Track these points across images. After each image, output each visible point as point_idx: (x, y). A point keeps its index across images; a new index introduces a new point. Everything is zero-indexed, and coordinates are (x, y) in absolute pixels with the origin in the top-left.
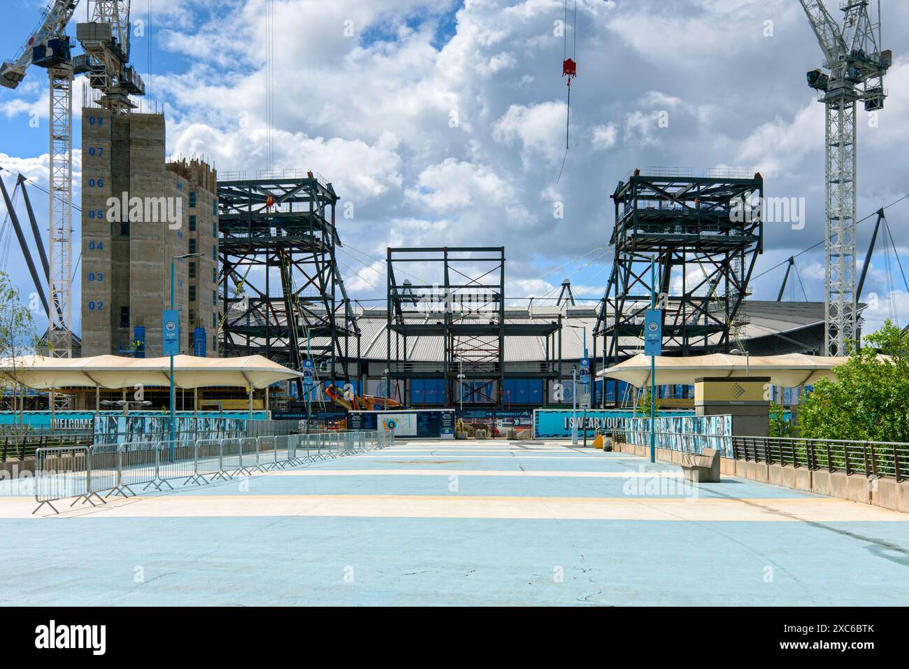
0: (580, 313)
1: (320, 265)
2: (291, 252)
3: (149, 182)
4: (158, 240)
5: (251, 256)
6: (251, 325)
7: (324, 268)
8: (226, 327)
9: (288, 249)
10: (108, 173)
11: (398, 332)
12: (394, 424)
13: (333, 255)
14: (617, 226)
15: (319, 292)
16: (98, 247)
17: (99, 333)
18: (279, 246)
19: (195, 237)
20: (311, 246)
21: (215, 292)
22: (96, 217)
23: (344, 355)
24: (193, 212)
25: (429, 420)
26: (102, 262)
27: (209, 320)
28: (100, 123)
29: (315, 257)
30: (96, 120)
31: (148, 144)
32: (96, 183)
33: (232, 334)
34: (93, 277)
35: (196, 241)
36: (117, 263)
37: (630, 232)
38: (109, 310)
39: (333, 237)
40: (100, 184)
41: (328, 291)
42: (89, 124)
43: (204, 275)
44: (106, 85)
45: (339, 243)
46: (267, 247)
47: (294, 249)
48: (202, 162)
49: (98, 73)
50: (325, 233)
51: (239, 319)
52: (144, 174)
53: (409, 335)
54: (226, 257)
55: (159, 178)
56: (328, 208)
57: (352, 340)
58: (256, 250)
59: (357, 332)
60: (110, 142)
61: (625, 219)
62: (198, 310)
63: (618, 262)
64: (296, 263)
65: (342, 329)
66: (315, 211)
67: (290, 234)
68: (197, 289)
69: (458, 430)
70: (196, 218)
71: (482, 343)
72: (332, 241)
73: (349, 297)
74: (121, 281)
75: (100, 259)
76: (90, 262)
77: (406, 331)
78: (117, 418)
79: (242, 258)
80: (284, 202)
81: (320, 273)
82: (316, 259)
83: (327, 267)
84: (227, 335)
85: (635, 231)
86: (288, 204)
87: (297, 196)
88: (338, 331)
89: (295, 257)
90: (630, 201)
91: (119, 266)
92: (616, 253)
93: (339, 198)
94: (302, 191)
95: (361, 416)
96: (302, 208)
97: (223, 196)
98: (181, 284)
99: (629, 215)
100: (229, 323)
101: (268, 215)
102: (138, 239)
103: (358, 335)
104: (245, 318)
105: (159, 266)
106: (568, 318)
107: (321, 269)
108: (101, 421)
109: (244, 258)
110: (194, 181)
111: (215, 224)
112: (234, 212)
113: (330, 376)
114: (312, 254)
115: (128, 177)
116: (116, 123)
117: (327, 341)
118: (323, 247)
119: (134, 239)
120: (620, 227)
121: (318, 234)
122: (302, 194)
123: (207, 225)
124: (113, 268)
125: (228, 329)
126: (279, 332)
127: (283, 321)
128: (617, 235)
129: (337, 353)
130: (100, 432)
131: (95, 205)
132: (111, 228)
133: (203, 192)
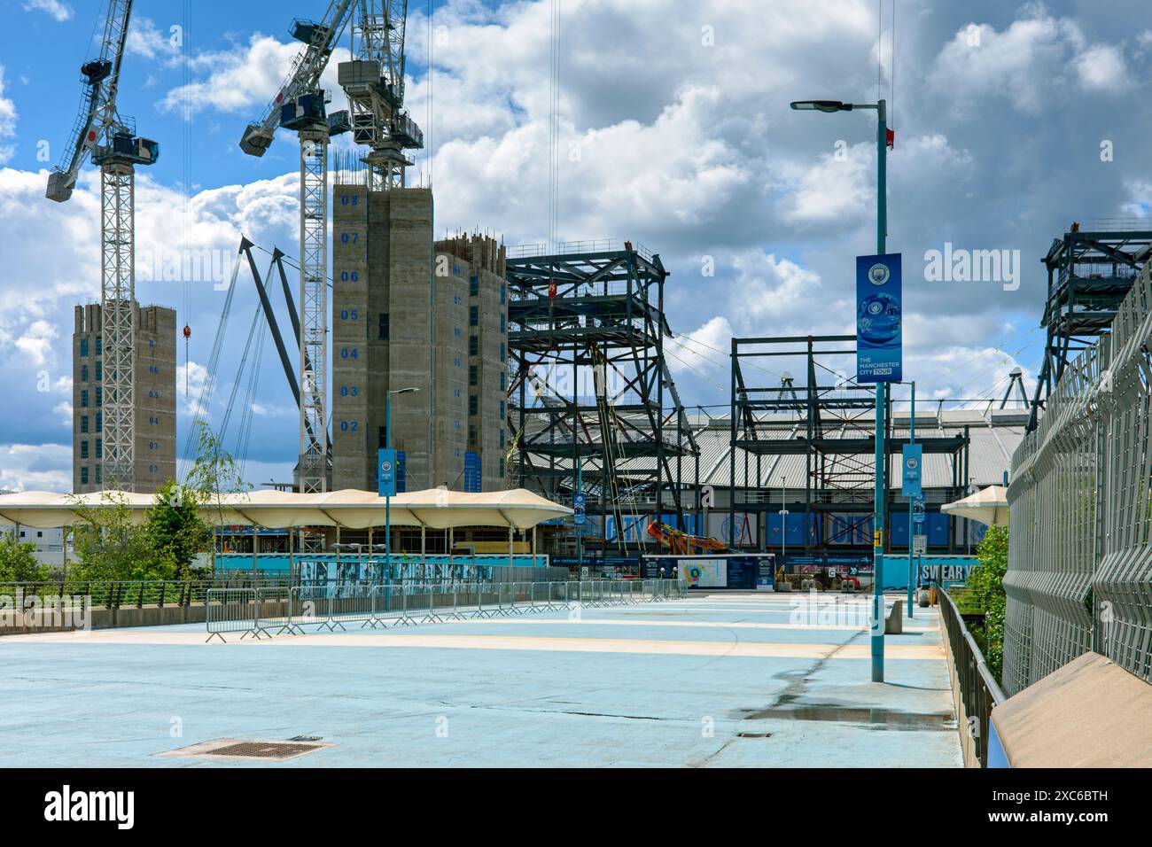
0: (1011, 419)
1: (642, 363)
2: (606, 347)
3: (413, 274)
4: (423, 343)
5: (555, 353)
6: (555, 443)
7: (647, 369)
8: (521, 444)
9: (602, 343)
10: (363, 264)
11: (747, 450)
12: (698, 573)
13: (660, 349)
14: (1050, 302)
15: (640, 399)
16: (352, 355)
17: (353, 460)
18: (590, 340)
19: (476, 333)
20: (630, 339)
21: (502, 403)
22: (349, 318)
23: (675, 479)
24: (475, 301)
25: (743, 567)
26: (356, 373)
27: (495, 439)
28: (355, 202)
29: (635, 352)
30: (350, 200)
31: (411, 225)
32: (350, 276)
33: (530, 454)
34: (346, 391)
35: (479, 338)
36: (375, 373)
37: (1065, 310)
38: (364, 430)
39: (660, 326)
40: (355, 278)
41: (653, 397)
42: (341, 205)
43: (488, 380)
44: (373, 139)
45: (669, 333)
46: (575, 342)
47: (610, 343)
48: (487, 237)
49: (363, 124)
50: (648, 320)
51: (540, 435)
52: (407, 263)
53: (764, 454)
54: (523, 355)
55: (425, 267)
56: (653, 289)
57: (688, 460)
58: (560, 345)
59: (694, 450)
60: (366, 225)
61: (1059, 292)
62: (480, 426)
63: (1051, 350)
64: (610, 361)
65: (673, 447)
66: (635, 294)
67: (604, 324)
68: (479, 399)
69: (778, 581)
70: (479, 309)
71: (860, 465)
72: (660, 331)
73: (683, 404)
74: (378, 394)
75: (353, 370)
76: (343, 372)
77: (761, 448)
78: (326, 564)
79: (543, 356)
80: (597, 281)
81: (641, 375)
82: (635, 355)
83: (652, 365)
84: (524, 455)
85: (1071, 309)
86: (603, 283)
87: (614, 273)
88: (666, 451)
89: (611, 353)
90: (1066, 266)
91: (377, 377)
92: (1048, 338)
93: (668, 274)
94: (619, 267)
95: (658, 562)
96: (618, 288)
97: (519, 276)
98: (458, 393)
99: (1064, 286)
100: (526, 440)
101: (576, 299)
102: (399, 343)
103: (696, 453)
104: (549, 434)
105: (424, 376)
106: (993, 426)
107: (642, 369)
108: (308, 567)
109: (545, 355)
110: (477, 262)
111: (503, 316)
112: (531, 297)
113: (654, 508)
114: (630, 350)
115: (388, 266)
116: (373, 201)
117: (650, 463)
118: (646, 341)
119: (395, 343)
120: (1054, 302)
121: (638, 323)
122: (619, 270)
123: (492, 316)
124: (369, 379)
125: (524, 447)
126: (592, 450)
127: (596, 437)
128: (1050, 314)
129: (664, 478)
130: (307, 578)
131: (348, 303)
132: (368, 330)
133: (487, 275)
